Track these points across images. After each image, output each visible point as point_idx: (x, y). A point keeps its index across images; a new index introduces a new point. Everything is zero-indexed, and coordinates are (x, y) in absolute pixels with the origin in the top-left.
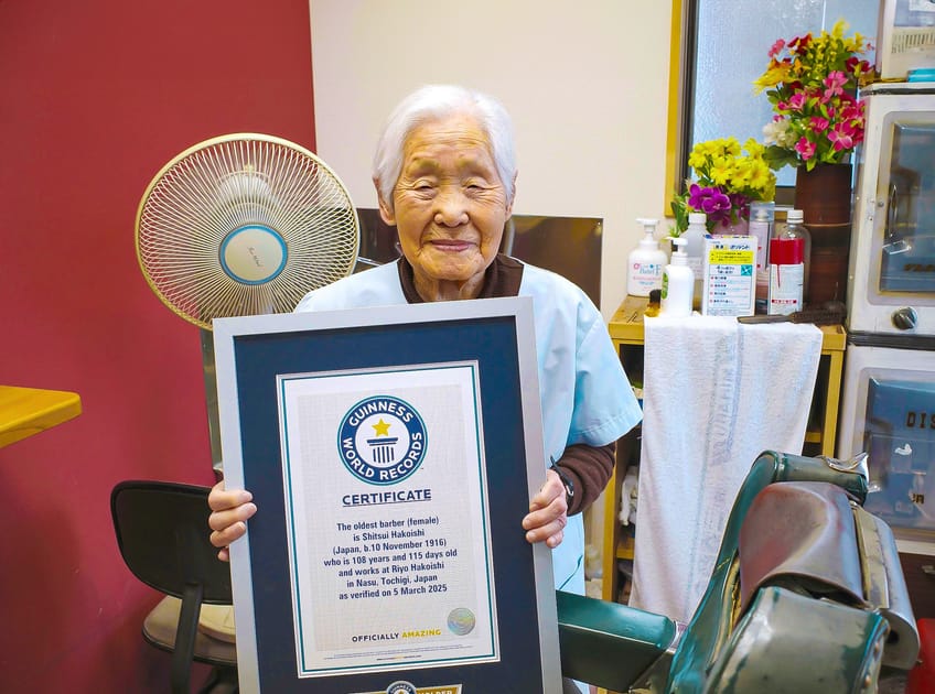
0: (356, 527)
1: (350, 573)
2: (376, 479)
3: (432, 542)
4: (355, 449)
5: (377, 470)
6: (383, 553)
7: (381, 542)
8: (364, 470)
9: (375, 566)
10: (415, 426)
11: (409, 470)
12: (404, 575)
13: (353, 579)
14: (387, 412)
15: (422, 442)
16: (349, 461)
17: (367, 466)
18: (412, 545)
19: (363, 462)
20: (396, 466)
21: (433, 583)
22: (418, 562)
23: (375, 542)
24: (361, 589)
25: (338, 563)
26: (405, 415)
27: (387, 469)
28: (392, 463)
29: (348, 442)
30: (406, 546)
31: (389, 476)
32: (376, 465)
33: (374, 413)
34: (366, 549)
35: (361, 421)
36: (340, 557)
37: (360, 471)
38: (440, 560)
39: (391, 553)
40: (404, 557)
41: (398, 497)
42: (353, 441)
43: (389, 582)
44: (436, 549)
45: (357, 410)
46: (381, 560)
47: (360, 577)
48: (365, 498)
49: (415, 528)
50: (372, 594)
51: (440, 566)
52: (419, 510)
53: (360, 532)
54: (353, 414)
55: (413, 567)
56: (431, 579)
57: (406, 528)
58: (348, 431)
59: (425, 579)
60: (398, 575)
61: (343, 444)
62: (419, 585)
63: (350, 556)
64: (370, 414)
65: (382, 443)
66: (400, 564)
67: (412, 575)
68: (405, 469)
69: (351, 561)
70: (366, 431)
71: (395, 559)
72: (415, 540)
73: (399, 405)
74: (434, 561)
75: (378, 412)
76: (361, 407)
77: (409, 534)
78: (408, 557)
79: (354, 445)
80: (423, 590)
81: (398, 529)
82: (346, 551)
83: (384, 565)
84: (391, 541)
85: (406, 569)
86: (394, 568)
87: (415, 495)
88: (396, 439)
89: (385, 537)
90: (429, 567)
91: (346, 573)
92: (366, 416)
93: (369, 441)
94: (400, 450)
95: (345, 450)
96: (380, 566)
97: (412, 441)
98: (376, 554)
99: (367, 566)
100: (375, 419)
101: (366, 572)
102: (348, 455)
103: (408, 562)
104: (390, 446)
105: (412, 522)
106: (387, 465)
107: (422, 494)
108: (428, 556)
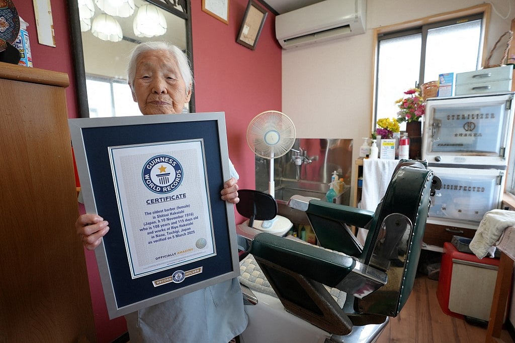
0: (153, 213)
1: (153, 232)
2: (161, 191)
3: (188, 215)
4: (150, 179)
5: (162, 188)
6: (167, 222)
7: (166, 218)
8: (156, 188)
9: (163, 228)
10: (177, 167)
11: (176, 186)
12: (177, 229)
13: (154, 234)
14: (165, 162)
15: (181, 174)
16: (148, 185)
17: (157, 186)
18: (179, 217)
19: (155, 185)
20: (170, 185)
21: (189, 231)
22: (182, 224)
23: (163, 218)
24: (158, 238)
25: (147, 229)
26: (173, 163)
27: (166, 187)
28: (168, 184)
29: (147, 177)
30: (176, 218)
31: (167, 189)
32: (161, 185)
33: (158, 162)
34: (159, 221)
35: (153, 166)
36: (147, 226)
37: (154, 189)
38: (191, 221)
39: (170, 222)
40: (176, 223)
41: (172, 198)
42: (150, 176)
43: (170, 233)
44: (190, 217)
45: (150, 162)
46: (166, 225)
47: (157, 234)
48: (157, 200)
49: (180, 210)
50: (163, 240)
51: (191, 224)
52: (181, 202)
53: (156, 215)
54: (148, 164)
55: (180, 226)
56: (188, 229)
57: (176, 211)
58: (147, 171)
59: (186, 230)
60: (174, 230)
61: (145, 177)
62: (183, 233)
63: (152, 226)
64: (157, 163)
65: (163, 176)
66: (175, 225)
67: (180, 229)
68: (174, 186)
69: (153, 227)
70: (155, 171)
71: (172, 224)
72: (180, 215)
73: (170, 158)
74: (189, 222)
75: (161, 162)
76: (152, 160)
77: (178, 213)
78: (178, 222)
79: (150, 177)
80: (185, 234)
81: (173, 212)
82: (150, 224)
83: (168, 227)
84: (170, 217)
85: (177, 227)
86: (172, 228)
87: (179, 196)
88: (169, 174)
89: (168, 215)
90: (187, 225)
91: (151, 233)
92: (155, 164)
93: (157, 175)
94: (172, 178)
95: (146, 180)
96: (166, 227)
97: (177, 174)
98: (164, 223)
99: (160, 228)
100: (159, 165)
101: (159, 231)
102: (147, 182)
103: (178, 224)
104: (167, 177)
105: (178, 208)
106: (166, 185)
107: (182, 196)
108: (186, 220)
